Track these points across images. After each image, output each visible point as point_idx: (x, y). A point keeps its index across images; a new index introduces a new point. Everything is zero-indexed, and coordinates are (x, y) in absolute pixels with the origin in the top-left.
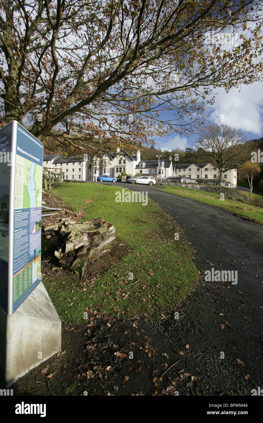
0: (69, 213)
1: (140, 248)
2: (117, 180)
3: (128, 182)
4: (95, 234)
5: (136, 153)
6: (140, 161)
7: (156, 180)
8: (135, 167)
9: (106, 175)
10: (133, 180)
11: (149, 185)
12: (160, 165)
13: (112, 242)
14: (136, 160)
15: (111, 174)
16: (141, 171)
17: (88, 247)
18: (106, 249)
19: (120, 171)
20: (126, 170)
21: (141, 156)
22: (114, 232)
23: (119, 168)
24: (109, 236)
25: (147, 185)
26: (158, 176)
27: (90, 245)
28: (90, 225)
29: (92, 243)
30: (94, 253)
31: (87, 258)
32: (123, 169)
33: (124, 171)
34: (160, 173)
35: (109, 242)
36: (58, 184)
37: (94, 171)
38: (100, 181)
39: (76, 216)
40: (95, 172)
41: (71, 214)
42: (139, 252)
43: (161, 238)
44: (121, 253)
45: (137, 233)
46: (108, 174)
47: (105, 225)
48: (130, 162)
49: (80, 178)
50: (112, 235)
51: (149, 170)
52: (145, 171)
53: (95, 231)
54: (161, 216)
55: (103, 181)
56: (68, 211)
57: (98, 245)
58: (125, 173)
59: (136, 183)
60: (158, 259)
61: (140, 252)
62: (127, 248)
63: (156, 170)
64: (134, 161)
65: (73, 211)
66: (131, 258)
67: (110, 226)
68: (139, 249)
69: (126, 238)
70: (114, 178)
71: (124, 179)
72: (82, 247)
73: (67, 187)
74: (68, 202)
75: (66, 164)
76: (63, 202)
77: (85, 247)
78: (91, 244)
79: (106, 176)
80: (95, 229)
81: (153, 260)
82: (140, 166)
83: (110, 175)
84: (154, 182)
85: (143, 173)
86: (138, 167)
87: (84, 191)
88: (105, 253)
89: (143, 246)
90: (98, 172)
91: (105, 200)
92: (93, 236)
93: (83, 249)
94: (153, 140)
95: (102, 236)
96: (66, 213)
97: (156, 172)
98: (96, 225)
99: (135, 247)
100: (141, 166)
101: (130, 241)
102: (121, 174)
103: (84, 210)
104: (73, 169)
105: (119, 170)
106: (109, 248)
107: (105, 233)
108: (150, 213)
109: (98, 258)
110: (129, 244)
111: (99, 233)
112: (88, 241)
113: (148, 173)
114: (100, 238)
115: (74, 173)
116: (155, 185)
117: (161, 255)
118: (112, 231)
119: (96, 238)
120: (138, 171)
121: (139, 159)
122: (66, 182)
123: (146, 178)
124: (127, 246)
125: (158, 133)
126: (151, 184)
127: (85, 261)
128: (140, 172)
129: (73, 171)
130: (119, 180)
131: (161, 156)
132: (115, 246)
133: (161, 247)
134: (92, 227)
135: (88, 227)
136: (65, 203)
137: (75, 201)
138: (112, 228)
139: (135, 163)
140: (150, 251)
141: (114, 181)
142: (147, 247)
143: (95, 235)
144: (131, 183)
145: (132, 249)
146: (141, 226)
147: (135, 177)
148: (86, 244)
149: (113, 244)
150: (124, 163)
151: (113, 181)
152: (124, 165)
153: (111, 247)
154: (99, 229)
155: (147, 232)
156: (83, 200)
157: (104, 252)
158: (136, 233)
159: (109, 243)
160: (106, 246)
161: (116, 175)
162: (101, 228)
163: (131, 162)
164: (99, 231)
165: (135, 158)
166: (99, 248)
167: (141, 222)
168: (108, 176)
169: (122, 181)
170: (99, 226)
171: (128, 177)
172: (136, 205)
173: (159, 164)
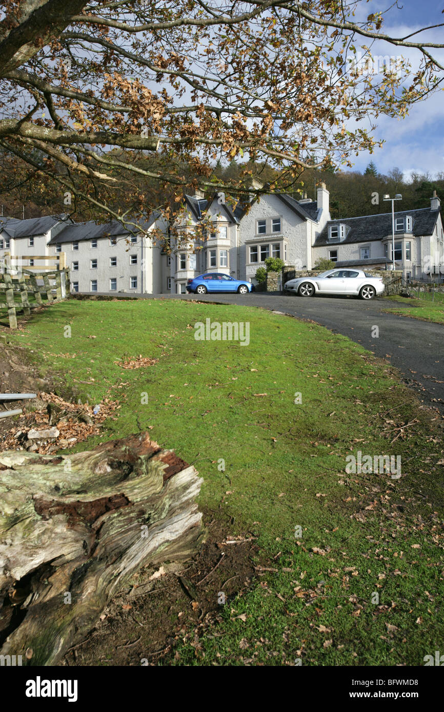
0: (58, 410)
1: (310, 557)
2: (253, 287)
3: (287, 292)
4: (107, 505)
5: (313, 195)
6: (329, 219)
7: (385, 279)
8: (311, 239)
9: (220, 271)
10: (304, 284)
11: (359, 297)
12: (399, 227)
13: (186, 534)
14: (315, 218)
15: (235, 270)
16: (334, 254)
17: (75, 566)
18: (168, 562)
19: (264, 257)
20: (283, 251)
21: (332, 205)
22: (194, 491)
23: (259, 249)
24: (172, 512)
25: (353, 297)
26: (392, 267)
27: (84, 557)
28: (96, 464)
29: (96, 545)
30: (104, 590)
31: (69, 618)
32: (272, 250)
33: (278, 255)
34: (398, 256)
35: (173, 537)
36: (43, 306)
37: (180, 261)
38: (196, 292)
39: (82, 420)
40: (184, 265)
41: (65, 414)
42: (302, 576)
43: (401, 509)
44: (228, 583)
45: (300, 486)
46: (224, 270)
47: (154, 463)
48: (294, 225)
49: (135, 285)
50: (184, 507)
51: (361, 248)
52: (348, 253)
53: (108, 492)
54: (401, 411)
55: (207, 292)
56: (59, 401)
57: (121, 554)
58: (281, 262)
59: (314, 294)
60: (388, 618)
61: (309, 576)
62: (256, 559)
63: (386, 246)
64: (309, 222)
65: (76, 403)
66: (265, 608)
67: (177, 466)
68: (306, 562)
69: (256, 509)
70: (245, 279)
71: (274, 281)
72: (47, 569)
73: (71, 316)
74: (61, 370)
75: (89, 244)
76: (43, 369)
77: (63, 565)
78: (89, 550)
79: (216, 276)
80: (110, 484)
81: (363, 622)
82: (330, 237)
83: (232, 272)
84: (380, 287)
85: (341, 258)
86: (321, 240)
87: (126, 328)
88: (158, 581)
89: (323, 547)
90: (192, 263)
91: (195, 356)
92: (97, 517)
93: (52, 579)
94: (363, 134)
95: (142, 512)
96: (49, 409)
97: (386, 254)
98: (120, 465)
99: (286, 552)
100: (334, 235)
101: (268, 524)
102: (265, 267)
103: (116, 397)
104: (114, 259)
105: (260, 252)
106: (178, 558)
107: (153, 500)
108: (358, 402)
109: (127, 608)
110: (267, 537)
111: (127, 502)
112: (77, 541)
113: (355, 257)
114: (130, 520)
115: (116, 272)
116: (382, 295)
117: (401, 595)
118: (186, 487)
119: (114, 524)
120: (324, 253)
121: (325, 215)
122: (74, 301)
123: (349, 274)
124: (254, 547)
125: (382, 104)
126: (367, 294)
127: (59, 631)
128: (329, 258)
129: (114, 264)
130: (260, 287)
131: (399, 196)
132: (206, 546)
133: (399, 554)
134: (101, 477)
135: (86, 473)
136: (50, 373)
137: (88, 365)
138: (185, 476)
139: (313, 228)
140: (350, 573)
141: (243, 290)
142: (337, 553)
143: (108, 509)
144: (298, 294)
145: (276, 561)
146: (322, 454)
147: (311, 275)
148: (65, 551)
149: (194, 540)
150: (277, 228)
151: (238, 292)
152: (276, 235)
153: (187, 552)
154: (128, 484)
155: (341, 483)
156: (117, 360)
157: (157, 575)
158: (295, 488)
159: (174, 541)
160: (162, 554)
161: (251, 270)
162: (137, 481)
163: (300, 226)
164: (127, 492)
165: (312, 211)
166: (127, 565)
167: (322, 437)
168: (222, 275)
169: (270, 288)
170: (131, 470)
171: (289, 275)
172: (305, 370)
173: (394, 224)
